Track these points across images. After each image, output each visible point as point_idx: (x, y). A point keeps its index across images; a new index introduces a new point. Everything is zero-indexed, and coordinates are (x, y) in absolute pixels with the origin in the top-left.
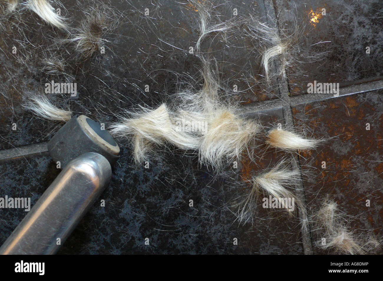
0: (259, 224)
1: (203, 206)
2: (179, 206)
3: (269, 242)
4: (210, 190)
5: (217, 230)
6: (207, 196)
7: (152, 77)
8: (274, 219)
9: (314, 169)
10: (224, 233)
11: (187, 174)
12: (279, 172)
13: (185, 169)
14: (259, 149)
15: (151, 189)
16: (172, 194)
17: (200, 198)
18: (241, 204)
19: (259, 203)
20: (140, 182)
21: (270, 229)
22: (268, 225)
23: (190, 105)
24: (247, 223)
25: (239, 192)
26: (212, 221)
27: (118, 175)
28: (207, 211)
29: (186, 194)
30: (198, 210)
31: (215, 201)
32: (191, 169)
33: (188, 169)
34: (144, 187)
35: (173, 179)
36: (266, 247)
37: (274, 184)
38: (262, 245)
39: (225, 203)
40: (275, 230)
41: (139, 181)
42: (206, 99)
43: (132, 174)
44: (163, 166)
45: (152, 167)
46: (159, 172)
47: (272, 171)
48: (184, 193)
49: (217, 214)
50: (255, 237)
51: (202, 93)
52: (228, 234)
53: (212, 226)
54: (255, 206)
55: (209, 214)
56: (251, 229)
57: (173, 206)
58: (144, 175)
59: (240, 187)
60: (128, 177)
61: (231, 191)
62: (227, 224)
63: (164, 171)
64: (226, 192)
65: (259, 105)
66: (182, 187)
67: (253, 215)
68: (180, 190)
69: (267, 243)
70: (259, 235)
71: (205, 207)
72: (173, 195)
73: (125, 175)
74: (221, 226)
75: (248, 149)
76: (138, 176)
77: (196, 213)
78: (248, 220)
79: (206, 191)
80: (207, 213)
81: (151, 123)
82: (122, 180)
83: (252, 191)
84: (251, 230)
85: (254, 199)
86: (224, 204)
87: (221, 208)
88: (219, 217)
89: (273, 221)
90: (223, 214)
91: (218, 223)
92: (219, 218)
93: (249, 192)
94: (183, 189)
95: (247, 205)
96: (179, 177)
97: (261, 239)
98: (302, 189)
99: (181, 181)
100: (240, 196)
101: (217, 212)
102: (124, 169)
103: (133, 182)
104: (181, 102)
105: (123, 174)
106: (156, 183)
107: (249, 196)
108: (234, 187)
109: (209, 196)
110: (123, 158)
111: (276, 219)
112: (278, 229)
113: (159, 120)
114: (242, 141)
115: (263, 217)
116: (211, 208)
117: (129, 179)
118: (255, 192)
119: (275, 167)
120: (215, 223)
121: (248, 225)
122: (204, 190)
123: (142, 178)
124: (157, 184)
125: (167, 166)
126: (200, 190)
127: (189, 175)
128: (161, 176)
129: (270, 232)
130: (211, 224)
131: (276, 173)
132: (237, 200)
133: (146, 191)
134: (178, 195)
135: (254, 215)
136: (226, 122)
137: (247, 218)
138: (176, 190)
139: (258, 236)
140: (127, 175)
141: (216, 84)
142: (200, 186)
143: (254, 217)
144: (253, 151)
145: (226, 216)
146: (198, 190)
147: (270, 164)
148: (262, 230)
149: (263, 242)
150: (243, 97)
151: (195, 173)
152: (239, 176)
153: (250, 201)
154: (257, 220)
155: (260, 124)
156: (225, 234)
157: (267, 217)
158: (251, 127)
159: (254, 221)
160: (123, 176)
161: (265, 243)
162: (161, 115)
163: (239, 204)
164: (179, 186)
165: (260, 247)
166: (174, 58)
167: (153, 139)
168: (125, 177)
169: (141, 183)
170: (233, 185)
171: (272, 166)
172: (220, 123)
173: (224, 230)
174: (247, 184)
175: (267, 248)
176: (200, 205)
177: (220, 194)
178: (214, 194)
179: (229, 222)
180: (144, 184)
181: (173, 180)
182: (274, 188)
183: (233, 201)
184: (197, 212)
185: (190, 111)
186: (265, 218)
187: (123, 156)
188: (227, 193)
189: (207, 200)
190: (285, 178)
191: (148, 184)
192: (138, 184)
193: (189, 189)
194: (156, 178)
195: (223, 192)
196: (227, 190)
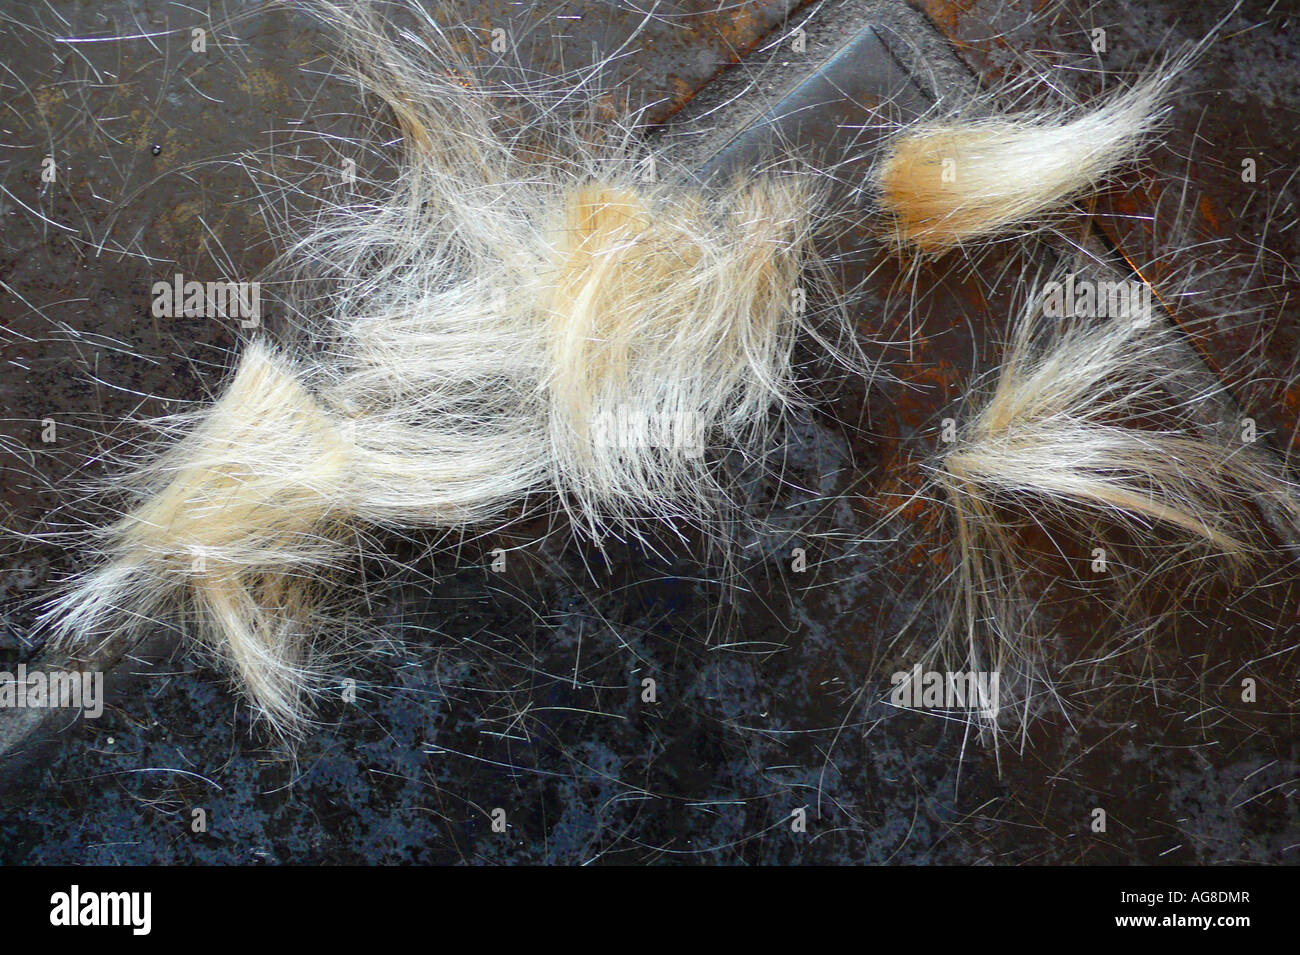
0: (1097, 696)
1: (755, 766)
2: (631, 834)
3: (1202, 758)
4: (740, 658)
5: (897, 845)
6: (743, 700)
7: (125, 244)
8: (1162, 627)
9: (1214, 247)
10: (943, 845)
11: (575, 645)
12: (1049, 365)
13: (551, 621)
14: (873, 300)
15: (435, 819)
16: (561, 786)
17: (719, 732)
18: (946, 643)
19: (1034, 584)
20: (363, 813)
21: (1169, 691)
22: (1147, 675)
23: (387, 271)
24: (1034, 728)
25: (898, 588)
26: (845, 821)
27: (233, 836)
28: (788, 775)
29: (630, 752)
30: (743, 795)
31: (800, 703)
32: (580, 602)
33: (565, 615)
34: (393, 827)
35: (520, 707)
36: (1201, 796)
37: (1057, 435)
38: (1176, 794)
39: (858, 684)
40: (1200, 680)
41: (356, 814)
42: (454, 199)
43: (299, 799)
44: (429, 667)
45: (376, 706)
46: (429, 708)
47: (1007, 375)
48: (617, 752)
49: (849, 764)
50: (1116, 772)
51: (415, 183)
52: (969, 834)
53: (861, 843)
54: (1026, 614)
55: (808, 790)
56: (1069, 742)
57: (597, 847)
58: (361, 768)
59: (890, 553)
60: (285, 824)
61: (853, 607)
62: (932, 786)
63: (450, 691)
64: (833, 623)
65: (745, 82)
66: (589, 728)
67: (1039, 665)
68: (589, 746)
69: (1198, 772)
70: (1131, 753)
71: (769, 759)
72: (566, 790)
73: (265, 817)
74: (909, 813)
75: (812, 333)
76: (332, 789)
77: (741, 821)
78: (1033, 708)
79: (722, 676)
80: (797, 790)
81: (228, 475)
82: (263, 854)
83: (964, 541)
84: (1075, 750)
85: (999, 577)
86: (858, 693)
87: (852, 720)
88: (871, 769)
89: (1163, 638)
90: (882, 748)
91: (883, 807)
92: (874, 778)
93: (949, 558)
94: (603, 731)
95: (980, 627)
96: (540, 679)
97: (1151, 765)
98: (1214, 390)
99: (565, 694)
100: (918, 606)
101: (847, 753)
102: (245, 794)
103: (328, 830)
104: (332, 283)
105: (256, 821)
106: (443, 779)
107: (965, 577)
108: (859, 576)
109: (757, 691)
110: (209, 735)
111: (1169, 619)
112: (1211, 663)
113: (264, 438)
114: (759, 310)
115: (1097, 645)
116: (801, 752)
117: (295, 829)
118: (981, 540)
119: (1012, 350)
120: (866, 816)
121: (1046, 731)
122: (710, 681)
123: (363, 789)
124: (454, 780)
125: (452, 658)
126: (690, 692)
127: (589, 644)
128: (451, 727)
129: (1175, 703)
130: (850, 833)
131: (1037, 377)
132: (911, 632)
133: (419, 843)
134: (589, 776)
135: (1050, 663)
136: (611, 249)
137: (1021, 697)
138: (567, 754)
139: (1126, 758)
140: (278, 816)
141: (460, 89)
142: (681, 667)
143: (1055, 676)
144: (846, 327)
145: (903, 746)
146: (682, 693)
147: (980, 350)
148: (1131, 719)
149: (1173, 777)
150: (638, 83)
151: (615, 612)
152: (855, 503)
153: (980, 599)
154: (1076, 683)
155: (799, 166)
156: (950, 849)
157: (1118, 635)
158: (768, 208)
159: (1064, 693)
160: (260, 828)
161: (1188, 774)
162: (262, 407)
163: (938, 645)
164: (571, 730)
165: (1172, 808)
166: (182, 90)
167: (291, 557)
168: (268, 830)
169: (367, 815)
170: (848, 567)
171: (993, 359)
172: (583, 265)
173: (935, 826)
174: (916, 518)
175: (1213, 797)
176: (733, 768)
177: (806, 653)
178: (775, 669)
179: (935, 771)
180: (385, 816)
181: (519, 715)
182: (1070, 455)
183: (898, 650)
184: (743, 813)
185: (400, 304)
186: (1112, 647)
187: (199, 727)
188: (841, 624)
189: (758, 722)
190: (1099, 377)
191: (406, 802)
192: (358, 829)
193: (630, 715)
194: (429, 749)
195: (817, 632)
196: (831, 611)
